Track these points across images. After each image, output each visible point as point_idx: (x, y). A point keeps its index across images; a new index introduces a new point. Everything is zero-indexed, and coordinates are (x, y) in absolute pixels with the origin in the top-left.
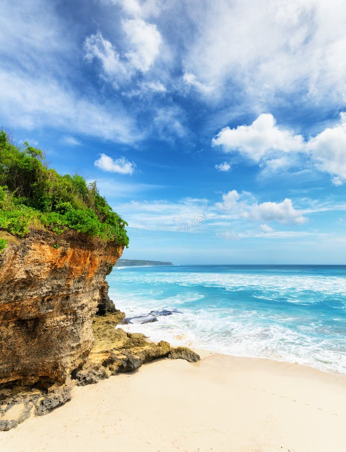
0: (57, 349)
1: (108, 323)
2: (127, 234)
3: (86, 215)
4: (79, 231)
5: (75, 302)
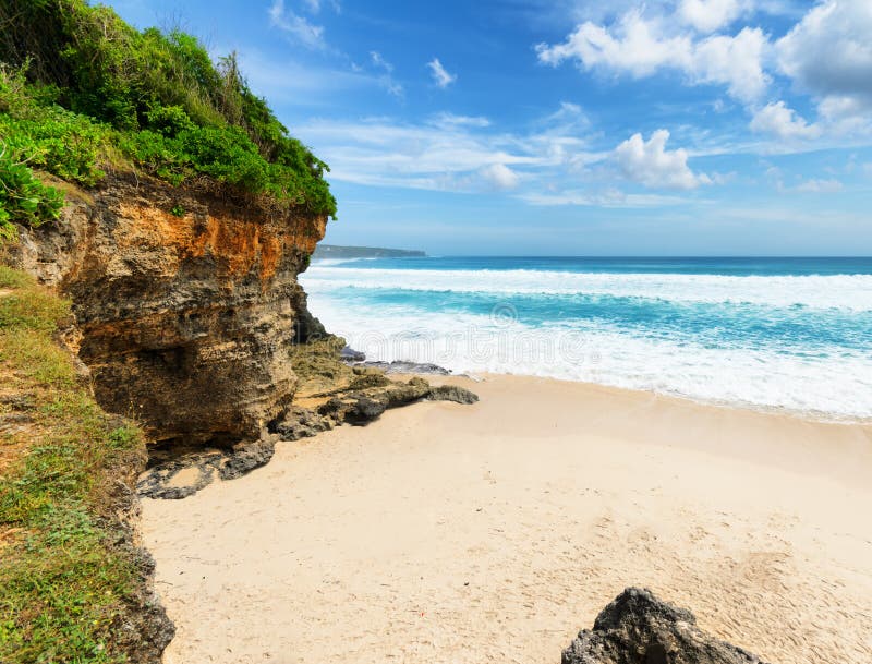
0: (233, 394)
1: (316, 354)
2: (330, 190)
3: (229, 142)
4: (222, 178)
5: (248, 319)
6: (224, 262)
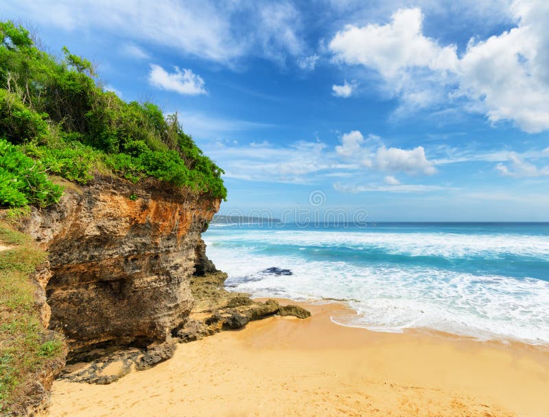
0: (151, 310)
1: (208, 283)
2: (224, 184)
3: (168, 159)
4: (161, 179)
5: (167, 261)
6: (156, 226)
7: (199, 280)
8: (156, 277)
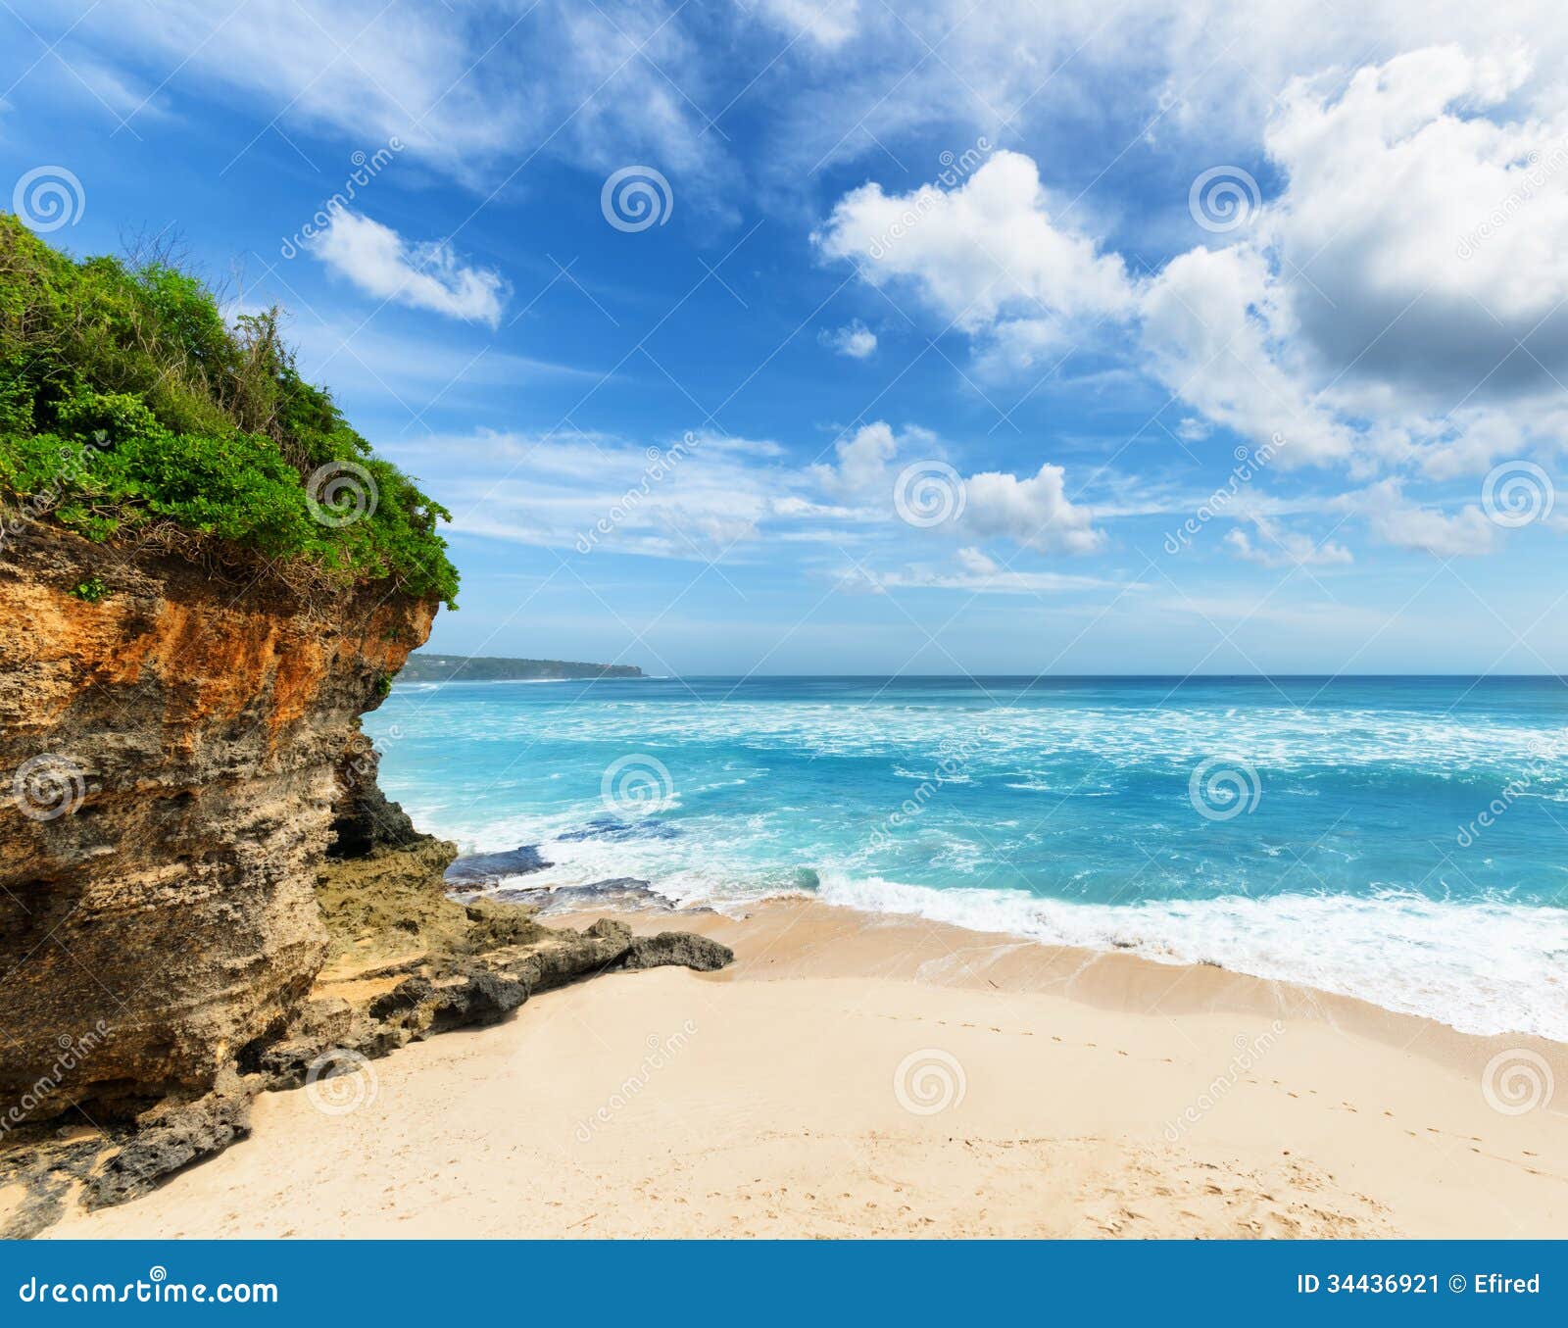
0: (157, 986)
1: (383, 879)
2: (448, 554)
3: (235, 461)
4: (207, 528)
5: (224, 812)
6: (184, 692)
7: (351, 870)
8: (181, 868)
